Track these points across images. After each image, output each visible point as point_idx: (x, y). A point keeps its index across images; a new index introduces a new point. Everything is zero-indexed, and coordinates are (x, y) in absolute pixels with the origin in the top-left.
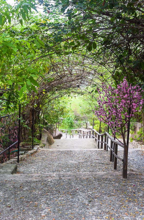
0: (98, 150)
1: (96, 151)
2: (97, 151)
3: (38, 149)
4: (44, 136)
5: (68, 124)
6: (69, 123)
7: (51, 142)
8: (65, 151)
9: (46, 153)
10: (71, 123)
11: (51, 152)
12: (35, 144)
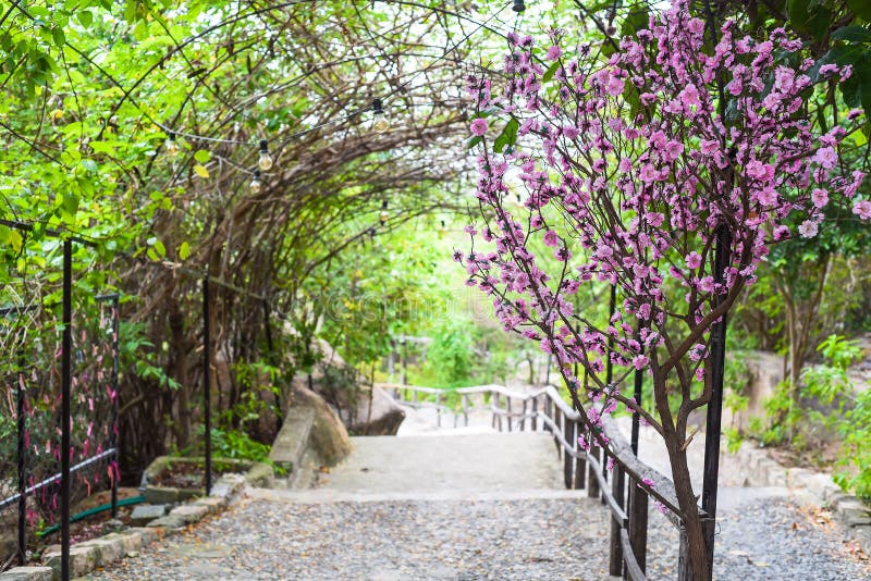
0: (558, 500)
1: (546, 502)
2: (548, 506)
3: (234, 492)
4: (296, 420)
5: (442, 364)
6: (448, 359)
7: (334, 452)
8: (382, 503)
9: (269, 518)
10: (458, 359)
11: (302, 509)
12: (230, 465)
